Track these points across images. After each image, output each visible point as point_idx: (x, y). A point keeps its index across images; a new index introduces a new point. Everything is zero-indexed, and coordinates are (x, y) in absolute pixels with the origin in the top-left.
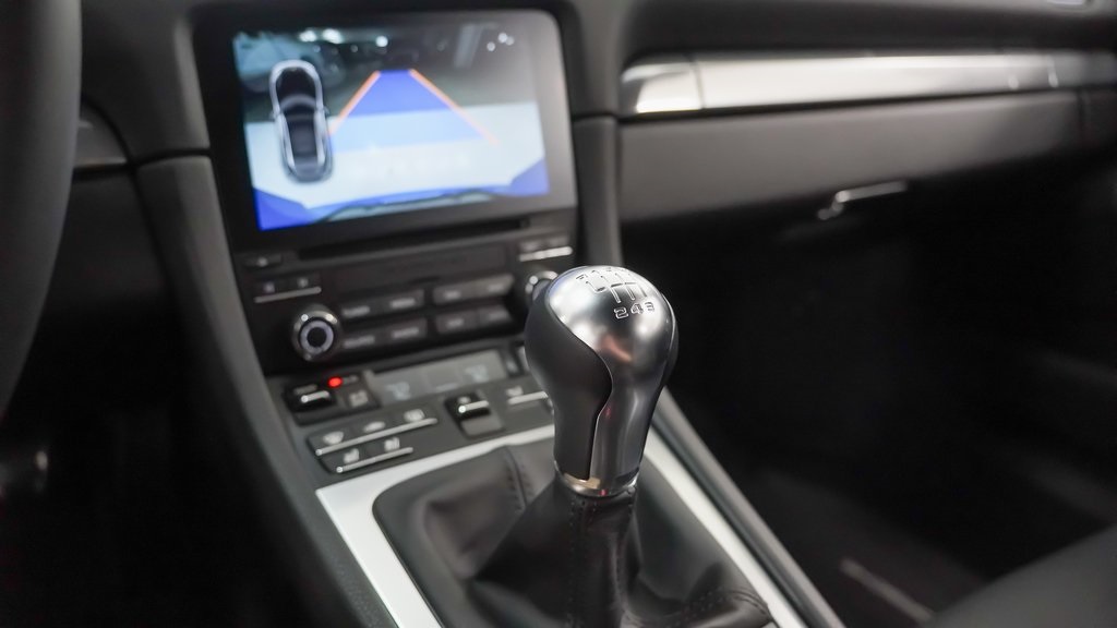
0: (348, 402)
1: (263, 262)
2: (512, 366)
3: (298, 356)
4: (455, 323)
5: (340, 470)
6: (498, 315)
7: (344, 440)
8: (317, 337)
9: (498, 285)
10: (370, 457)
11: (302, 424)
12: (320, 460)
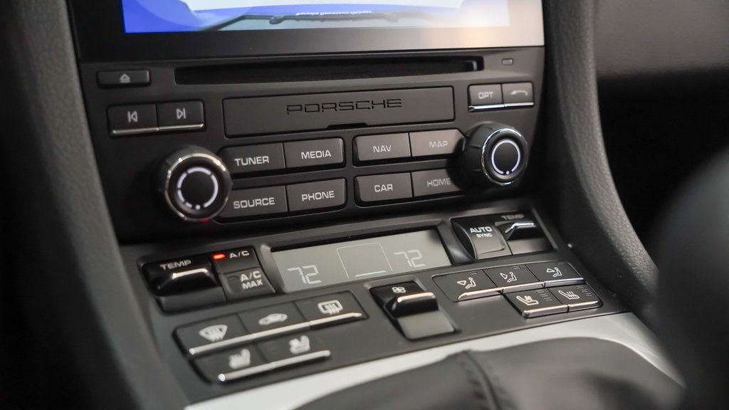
0: (237, 284)
1: (125, 79)
2: (458, 253)
3: (168, 214)
4: (383, 188)
5: (222, 377)
6: (440, 182)
7: (226, 338)
8: (196, 190)
9: (443, 142)
10: (266, 361)
11: (167, 312)
12: (193, 362)
